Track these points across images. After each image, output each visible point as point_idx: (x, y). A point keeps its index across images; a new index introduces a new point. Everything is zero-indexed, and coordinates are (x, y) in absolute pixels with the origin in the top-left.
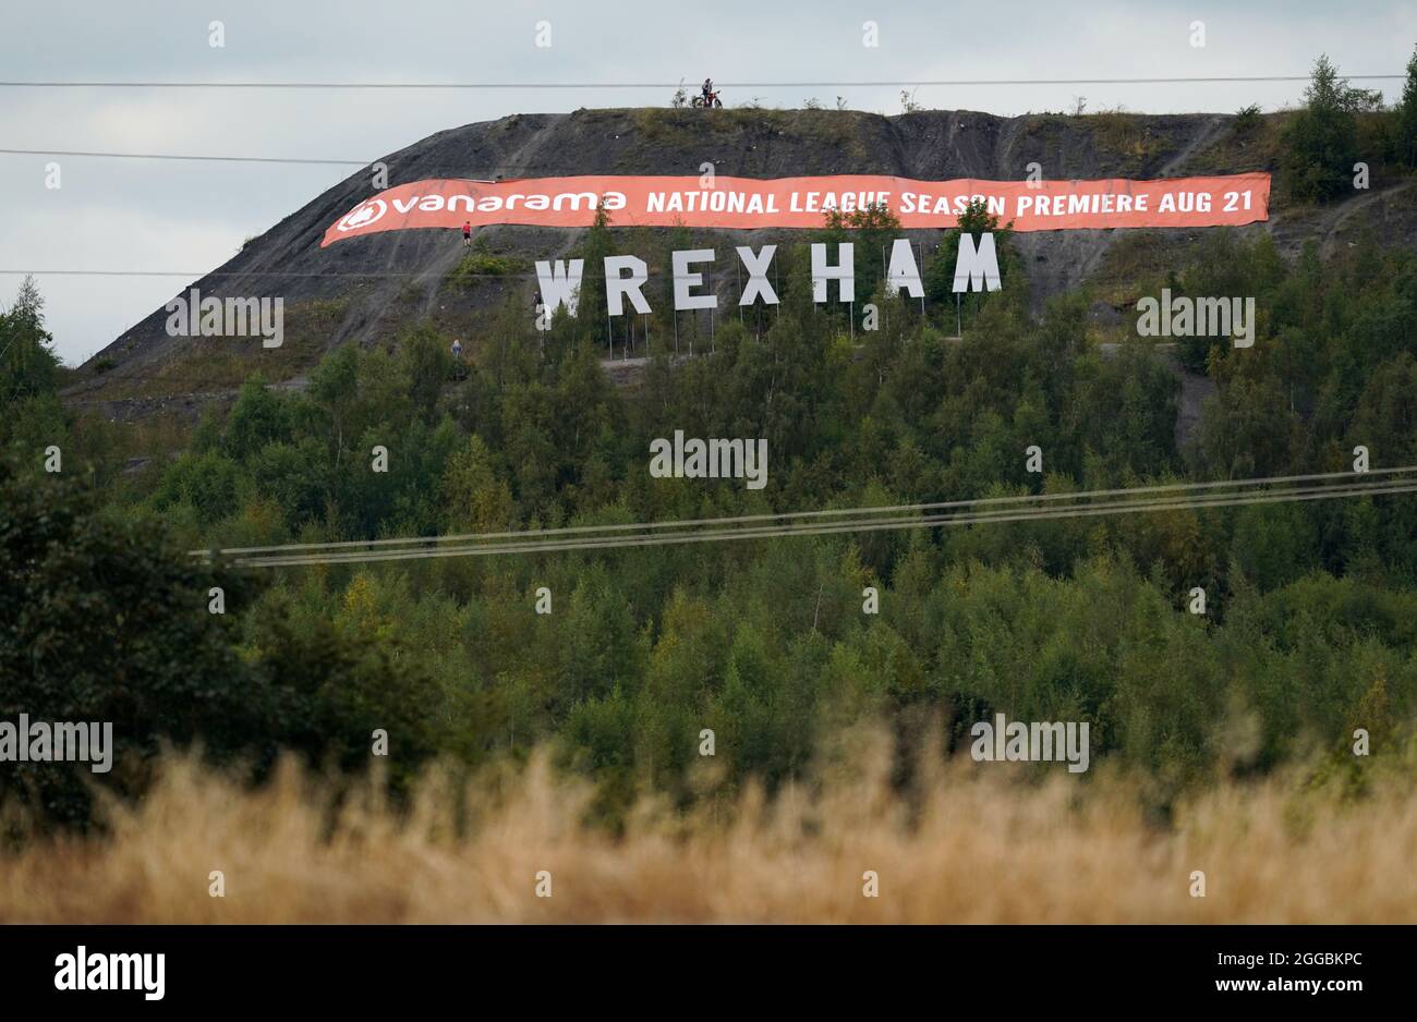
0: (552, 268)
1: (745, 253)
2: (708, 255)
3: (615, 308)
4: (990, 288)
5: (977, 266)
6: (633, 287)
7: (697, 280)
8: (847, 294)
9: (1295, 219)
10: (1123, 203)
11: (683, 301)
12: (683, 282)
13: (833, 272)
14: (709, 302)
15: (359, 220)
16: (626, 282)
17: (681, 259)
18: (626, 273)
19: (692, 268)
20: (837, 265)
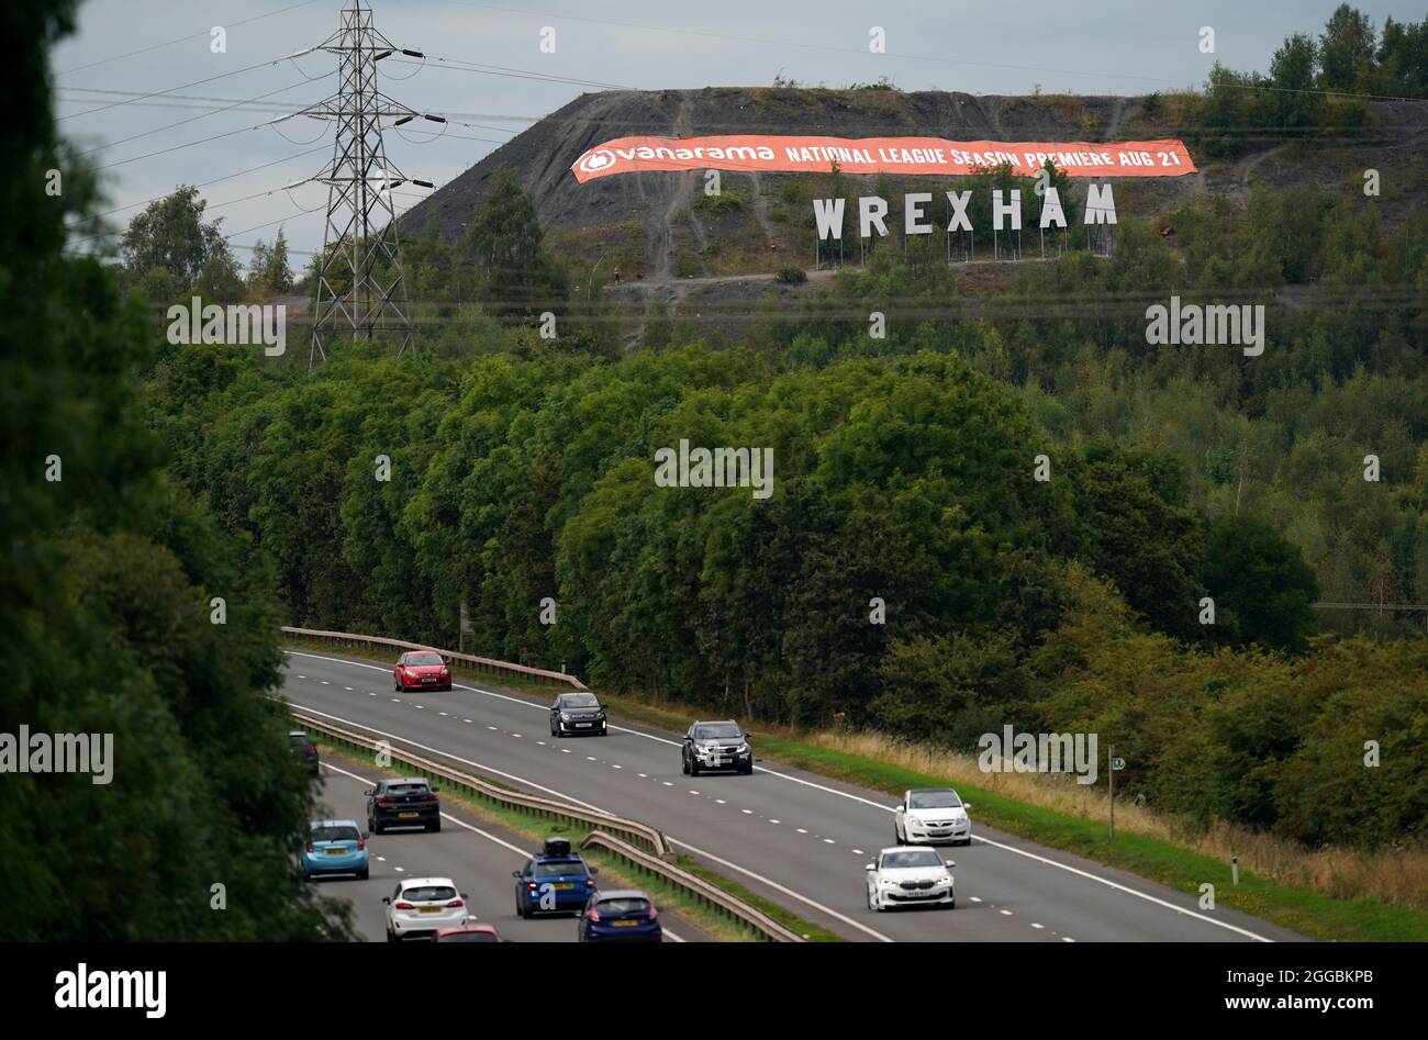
0: (825, 205)
1: (952, 196)
2: (927, 197)
3: (865, 232)
4: (1109, 222)
5: (1100, 207)
6: (878, 218)
7: (920, 213)
8: (1016, 224)
9: (1218, 171)
10: (1096, 160)
11: (911, 228)
12: (912, 214)
13: (1007, 210)
14: (927, 229)
15: (595, 164)
16: (872, 215)
17: (911, 199)
18: (873, 209)
19: (918, 206)
20: (1010, 204)
